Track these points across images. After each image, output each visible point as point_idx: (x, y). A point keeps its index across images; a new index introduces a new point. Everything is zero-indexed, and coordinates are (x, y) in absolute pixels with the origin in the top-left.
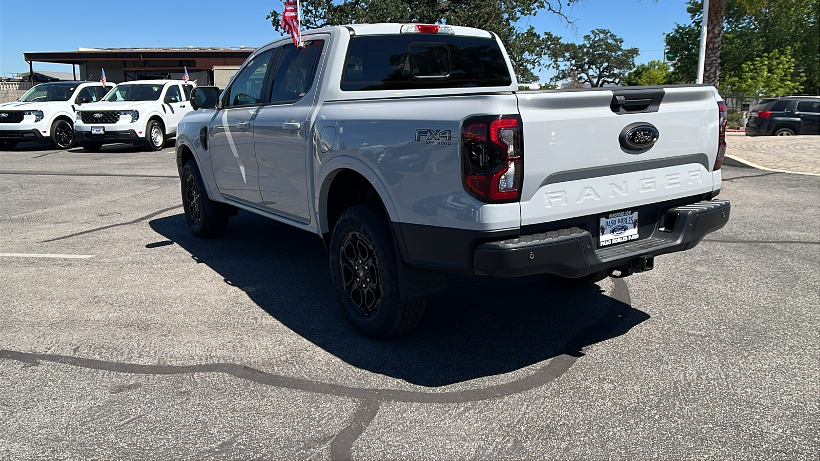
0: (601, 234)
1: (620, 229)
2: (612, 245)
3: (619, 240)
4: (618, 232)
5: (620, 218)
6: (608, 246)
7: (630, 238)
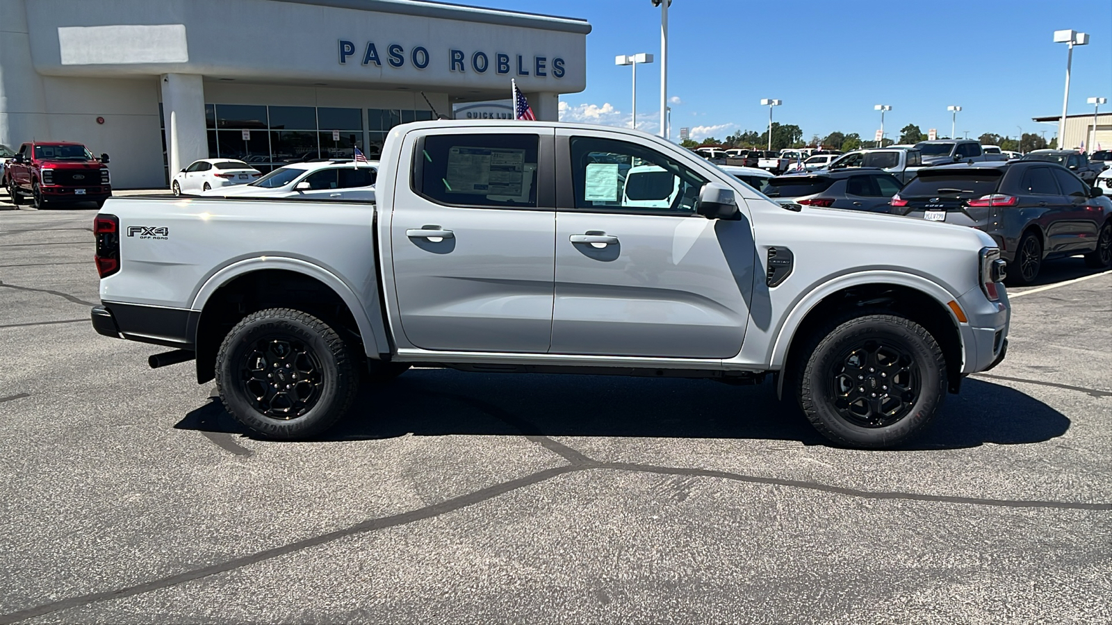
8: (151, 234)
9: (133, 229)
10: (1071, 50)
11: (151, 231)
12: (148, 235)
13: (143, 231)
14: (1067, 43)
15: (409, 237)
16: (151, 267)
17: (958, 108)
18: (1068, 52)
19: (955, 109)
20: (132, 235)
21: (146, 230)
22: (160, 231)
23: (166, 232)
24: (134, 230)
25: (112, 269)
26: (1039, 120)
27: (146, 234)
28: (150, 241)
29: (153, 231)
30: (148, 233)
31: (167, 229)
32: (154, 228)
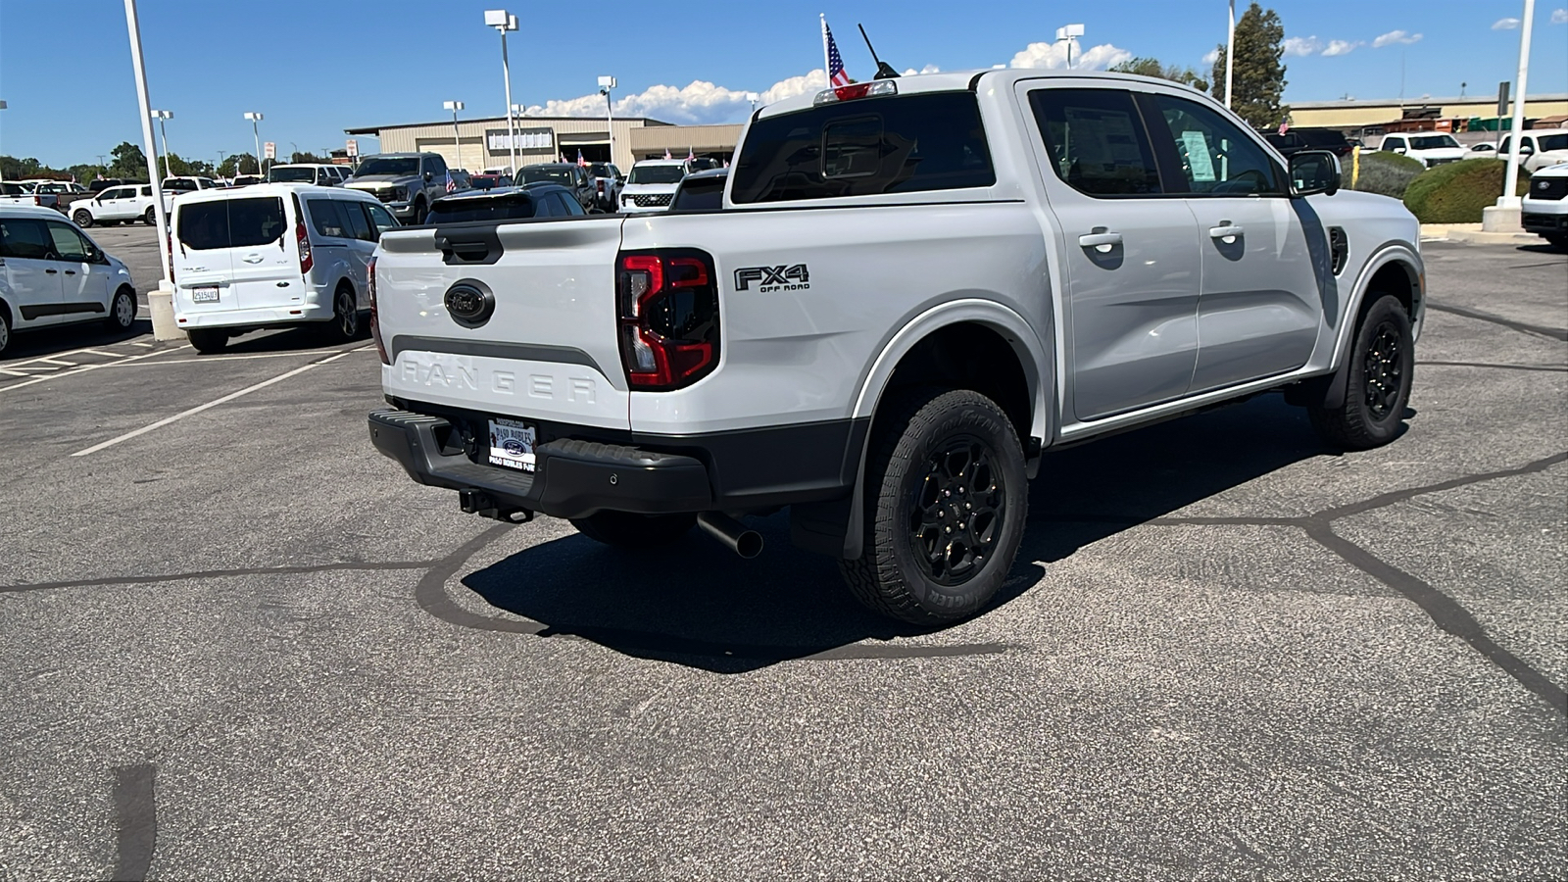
0: (492, 444)
1: (515, 447)
2: (502, 467)
3: (511, 464)
4: (513, 451)
5: (515, 430)
6: (498, 466)
7: (525, 466)
8: (780, 282)
9: (746, 274)
10: (504, 36)
11: (779, 273)
12: (775, 284)
13: (764, 275)
14: (497, 28)
15: (1083, 247)
16: (784, 349)
17: (258, 116)
18: (501, 38)
19: (255, 117)
20: (745, 287)
21: (770, 274)
22: (793, 272)
23: (801, 272)
24: (745, 277)
25: (703, 364)
26: (353, 132)
27: (770, 283)
28: (780, 295)
29: (783, 274)
30: (775, 279)
31: (804, 266)
32: (783, 268)
